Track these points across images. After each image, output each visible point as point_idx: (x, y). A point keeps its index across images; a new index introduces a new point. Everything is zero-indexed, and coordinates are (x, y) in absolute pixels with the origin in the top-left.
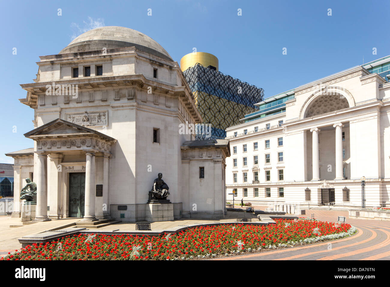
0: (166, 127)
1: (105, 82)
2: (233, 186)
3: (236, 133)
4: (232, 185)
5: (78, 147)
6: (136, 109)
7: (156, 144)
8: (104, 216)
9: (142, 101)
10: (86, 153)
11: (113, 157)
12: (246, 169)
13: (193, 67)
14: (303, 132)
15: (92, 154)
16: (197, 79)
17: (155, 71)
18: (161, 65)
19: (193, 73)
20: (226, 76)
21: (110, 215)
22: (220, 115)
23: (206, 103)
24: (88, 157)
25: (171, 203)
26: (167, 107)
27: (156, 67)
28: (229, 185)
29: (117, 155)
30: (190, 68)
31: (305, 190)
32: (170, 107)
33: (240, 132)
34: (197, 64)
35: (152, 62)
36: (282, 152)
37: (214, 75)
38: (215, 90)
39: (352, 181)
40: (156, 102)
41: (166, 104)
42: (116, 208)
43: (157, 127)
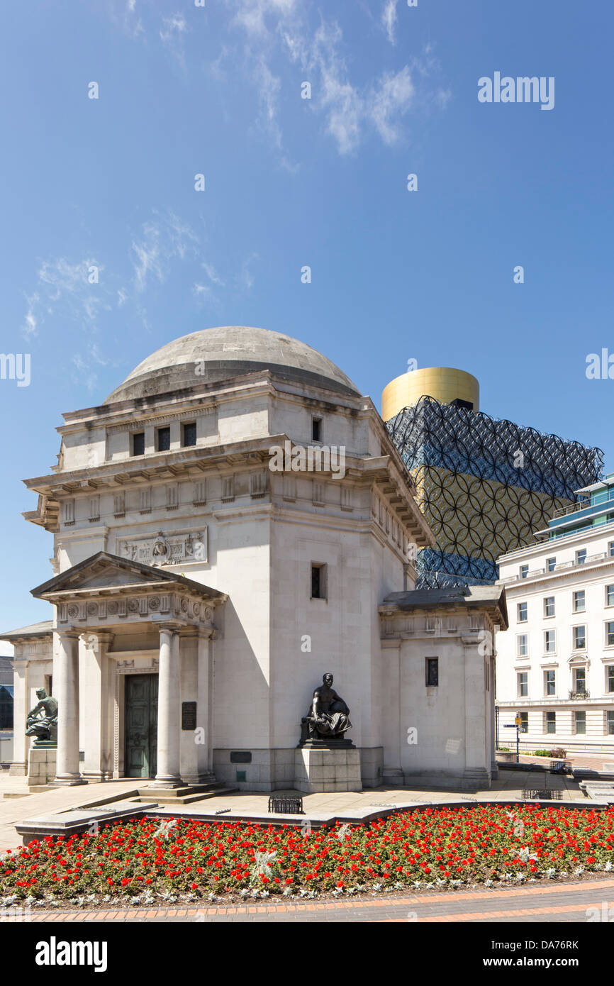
0: (342, 561)
1: (202, 461)
2: (517, 705)
3: (524, 568)
4: (514, 702)
6: (272, 519)
7: (319, 603)
8: (199, 776)
9: (285, 500)
10: (161, 627)
11: (221, 637)
12: (551, 660)
13: (414, 406)
15: (174, 631)
16: (422, 436)
17: (317, 425)
18: (331, 408)
19: (413, 421)
20: (499, 423)
21: (214, 774)
22: (482, 524)
23: (447, 494)
24: (164, 637)
25: (354, 747)
26: (343, 509)
27: (319, 415)
28: (507, 702)
29: (229, 630)
30: (405, 409)
32: (351, 510)
33: (537, 565)
34: (424, 397)
35: (309, 403)
37: (468, 424)
38: (469, 460)
40: (319, 499)
41: (343, 503)
42: (226, 758)
43: (320, 559)
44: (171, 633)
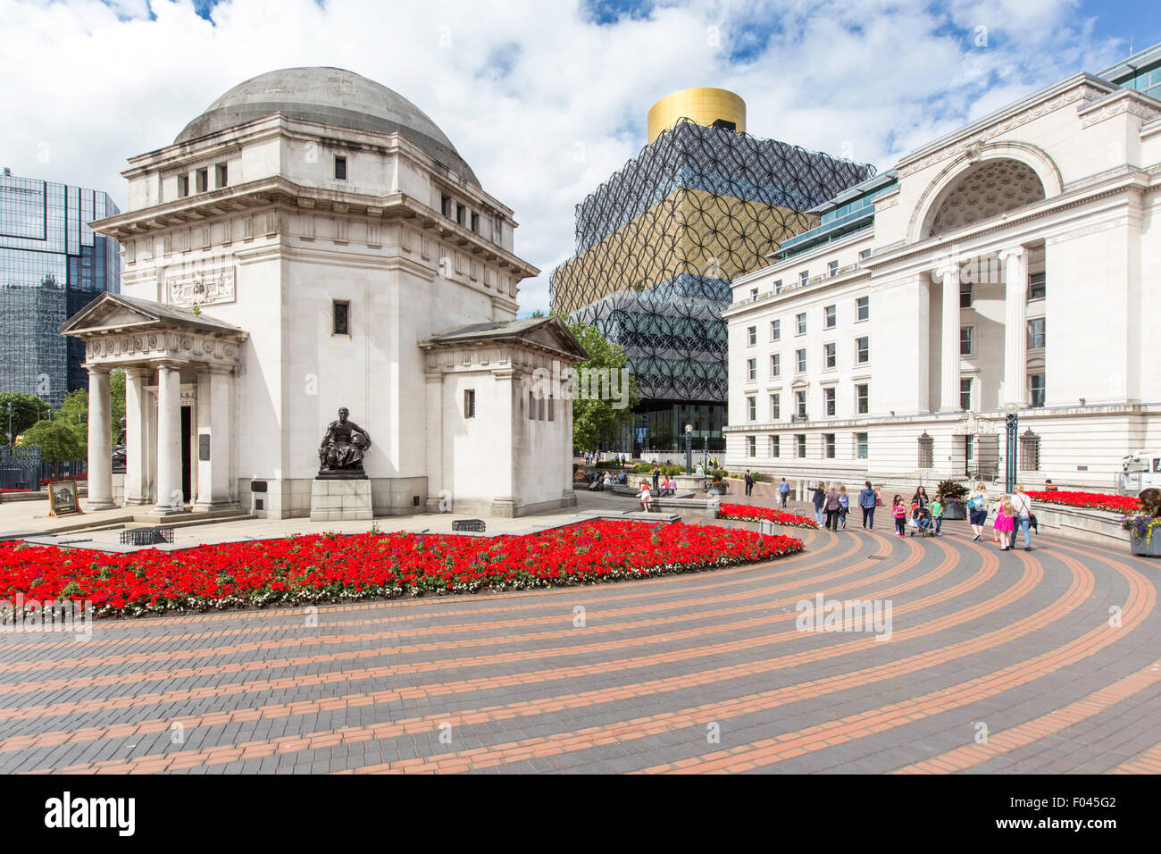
0: (368, 297)
1: (218, 202)
3: (755, 291)
4: (743, 427)
5: (145, 353)
6: (283, 258)
7: (342, 338)
8: (212, 504)
9: (303, 239)
11: (243, 372)
12: (776, 384)
13: (672, 128)
14: (918, 277)
15: (170, 367)
16: (680, 159)
17: (340, 164)
19: (672, 144)
20: (762, 143)
21: (239, 502)
24: (162, 374)
25: (366, 478)
26: (370, 246)
27: (343, 153)
29: (250, 366)
30: (664, 131)
31: (919, 440)
32: (379, 247)
34: (681, 120)
35: (326, 142)
36: (867, 337)
37: (730, 146)
38: (730, 182)
39: (1048, 413)
40: (341, 237)
41: (369, 240)
42: (248, 486)
43: (342, 297)
44: (167, 370)
